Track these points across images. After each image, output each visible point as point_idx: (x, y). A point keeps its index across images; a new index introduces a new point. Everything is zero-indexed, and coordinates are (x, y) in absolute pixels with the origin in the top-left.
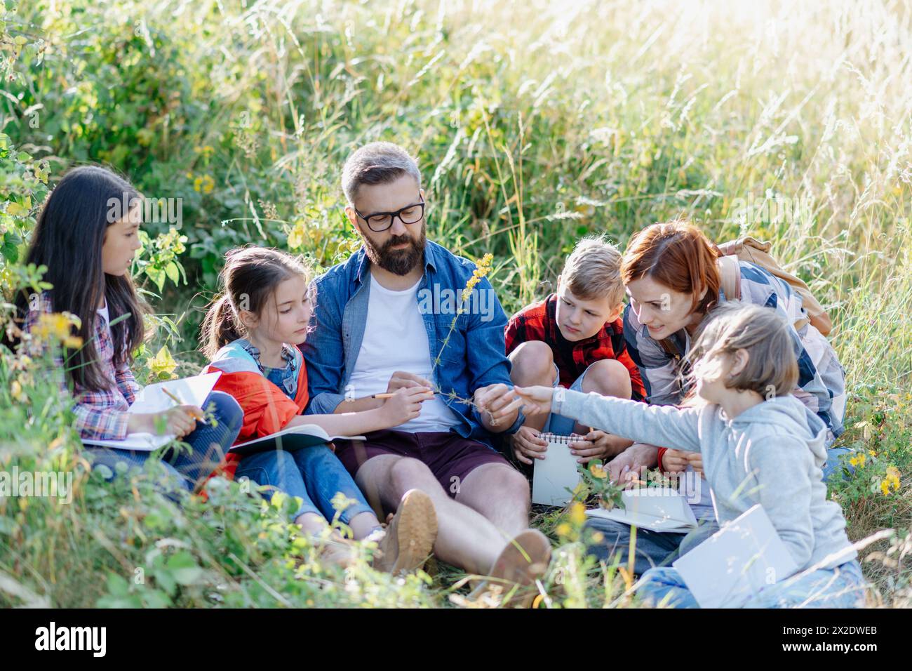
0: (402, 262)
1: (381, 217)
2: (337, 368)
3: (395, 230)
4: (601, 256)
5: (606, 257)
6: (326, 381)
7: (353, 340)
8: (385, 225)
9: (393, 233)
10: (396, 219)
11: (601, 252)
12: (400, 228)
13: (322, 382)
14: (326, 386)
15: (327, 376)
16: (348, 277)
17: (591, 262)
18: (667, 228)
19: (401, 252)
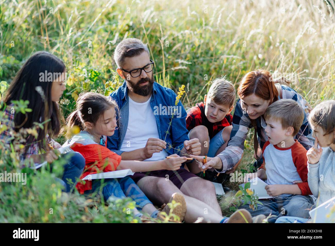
0: (146, 91)
1: (136, 71)
2: (118, 139)
3: (142, 76)
4: (226, 86)
5: (228, 86)
6: (113, 145)
7: (124, 126)
8: (138, 74)
9: (142, 77)
10: (143, 71)
11: (226, 84)
12: (145, 75)
13: (111, 145)
14: (113, 147)
15: (114, 143)
16: (119, 98)
17: (222, 89)
18: (257, 73)
19: (145, 86)
